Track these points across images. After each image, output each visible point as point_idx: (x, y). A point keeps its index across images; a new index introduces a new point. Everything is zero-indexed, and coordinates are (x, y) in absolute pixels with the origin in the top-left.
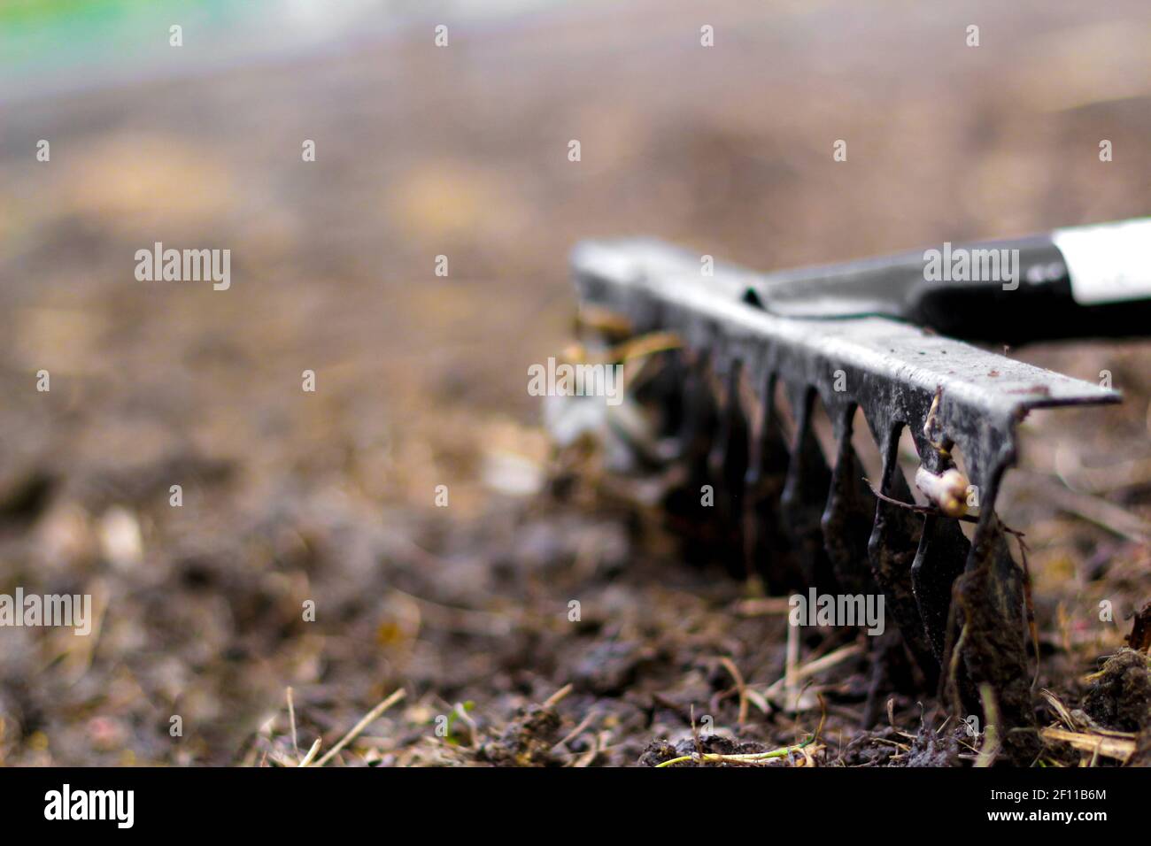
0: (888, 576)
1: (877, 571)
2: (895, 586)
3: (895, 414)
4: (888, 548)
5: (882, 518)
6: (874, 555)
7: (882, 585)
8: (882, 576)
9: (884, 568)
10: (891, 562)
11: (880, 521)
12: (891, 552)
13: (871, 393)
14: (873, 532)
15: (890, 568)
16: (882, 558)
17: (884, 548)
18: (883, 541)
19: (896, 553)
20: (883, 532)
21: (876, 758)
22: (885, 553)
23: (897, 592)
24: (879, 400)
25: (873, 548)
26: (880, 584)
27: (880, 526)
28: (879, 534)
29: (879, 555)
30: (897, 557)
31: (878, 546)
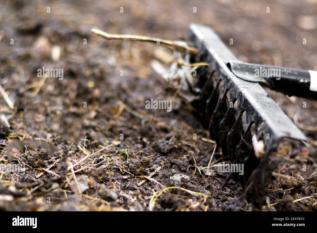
0: (239, 155)
1: (237, 154)
2: (240, 158)
3: (253, 119)
4: (241, 149)
5: (242, 142)
6: (237, 150)
7: (237, 157)
8: (237, 155)
9: (239, 154)
10: (241, 153)
11: (241, 143)
12: (242, 150)
13: (249, 110)
14: (239, 144)
15: (240, 154)
16: (239, 151)
17: (240, 149)
18: (240, 147)
19: (243, 150)
20: (241, 145)
21: (222, 199)
22: (240, 150)
23: (240, 160)
24: (250, 113)
25: (237, 148)
26: (236, 157)
27: (241, 144)
28: (240, 145)
29: (238, 150)
30: (243, 151)
31: (239, 148)
